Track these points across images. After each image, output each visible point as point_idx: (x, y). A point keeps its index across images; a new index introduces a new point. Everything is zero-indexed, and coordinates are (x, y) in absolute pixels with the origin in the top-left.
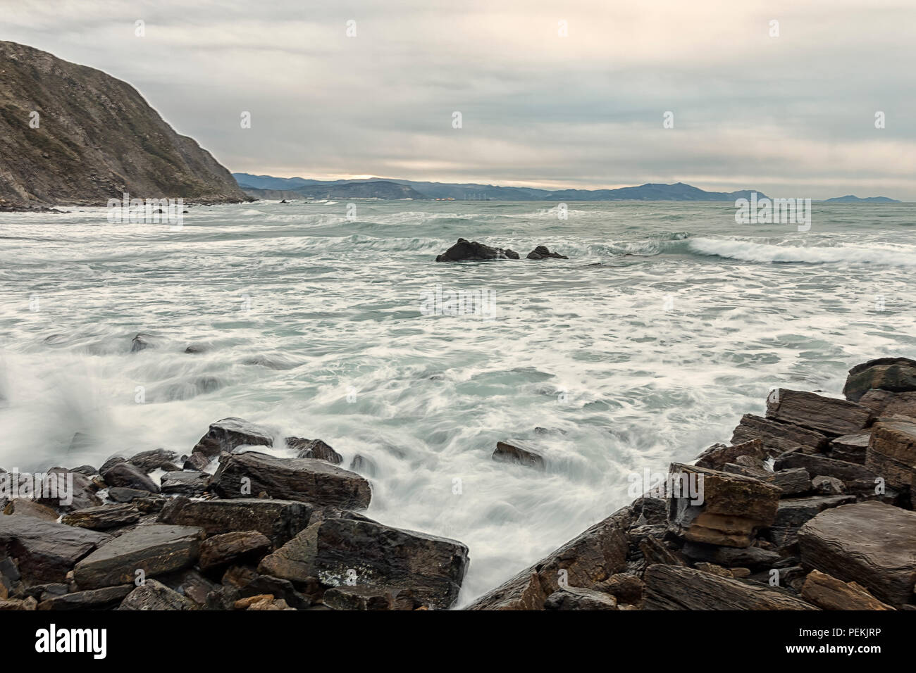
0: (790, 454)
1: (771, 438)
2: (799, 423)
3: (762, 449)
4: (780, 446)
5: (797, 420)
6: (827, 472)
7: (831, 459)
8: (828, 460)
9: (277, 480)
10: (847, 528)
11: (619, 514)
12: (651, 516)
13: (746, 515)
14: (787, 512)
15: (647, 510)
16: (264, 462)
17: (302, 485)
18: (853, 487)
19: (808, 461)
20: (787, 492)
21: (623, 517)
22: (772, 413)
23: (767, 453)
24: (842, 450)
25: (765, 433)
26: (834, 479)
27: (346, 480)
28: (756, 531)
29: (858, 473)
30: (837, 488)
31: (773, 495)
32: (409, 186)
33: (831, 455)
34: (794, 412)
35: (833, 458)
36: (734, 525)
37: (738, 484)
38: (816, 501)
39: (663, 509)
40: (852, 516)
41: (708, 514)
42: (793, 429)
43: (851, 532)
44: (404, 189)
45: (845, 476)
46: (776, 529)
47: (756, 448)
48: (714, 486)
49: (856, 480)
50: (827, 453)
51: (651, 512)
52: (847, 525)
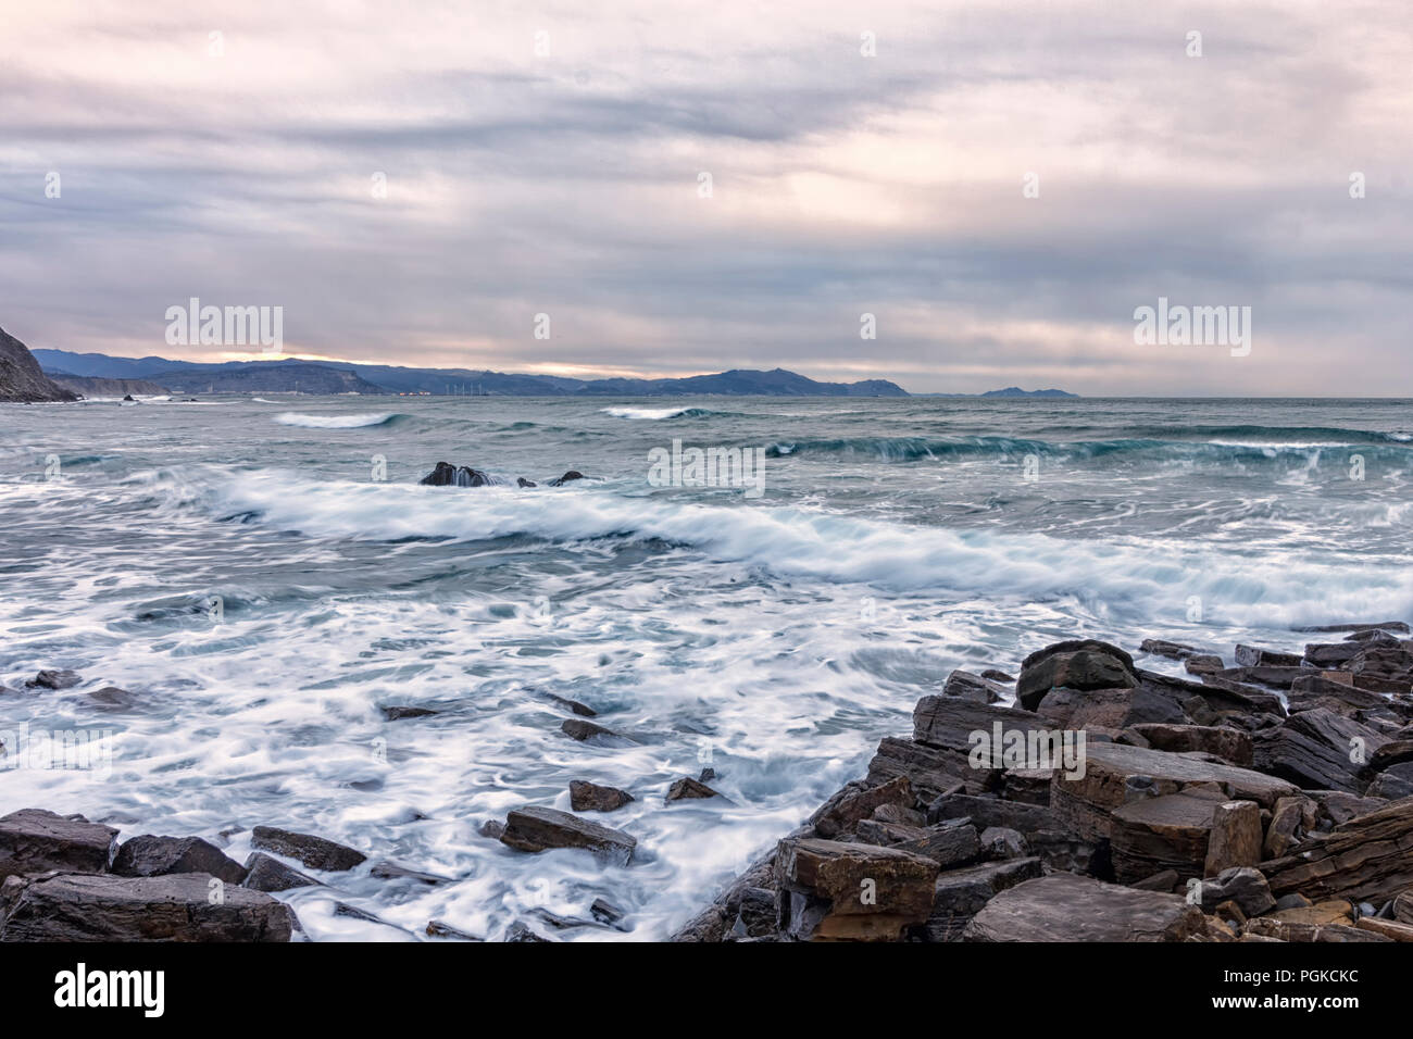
0: (949, 797)
1: (921, 772)
2: (959, 748)
3: (910, 791)
4: (935, 784)
5: (956, 742)
6: (1001, 821)
7: (1005, 801)
8: (1000, 803)
9: (116, 921)
10: (1030, 921)
11: (704, 922)
12: (753, 919)
13: (892, 909)
14: (948, 894)
15: (747, 911)
16: (90, 892)
17: (164, 926)
18: (1036, 842)
19: (975, 805)
20: (947, 859)
21: (710, 926)
22: (922, 734)
23: (918, 796)
24: (1018, 785)
25: (912, 766)
26: (1011, 831)
27: (247, 908)
28: (906, 930)
29: (1041, 819)
30: (1014, 845)
31: (928, 875)
32: (353, 373)
33: (1004, 794)
34: (951, 731)
35: (1007, 798)
36: (874, 928)
37: (876, 865)
38: (985, 873)
39: (770, 906)
40: (1036, 900)
41: (837, 916)
42: (952, 757)
43: (1035, 927)
44: (344, 378)
45: (1026, 826)
46: (935, 922)
47: (902, 790)
48: (844, 872)
49: (1040, 831)
50: (1000, 791)
51: (753, 914)
52: (1029, 916)
